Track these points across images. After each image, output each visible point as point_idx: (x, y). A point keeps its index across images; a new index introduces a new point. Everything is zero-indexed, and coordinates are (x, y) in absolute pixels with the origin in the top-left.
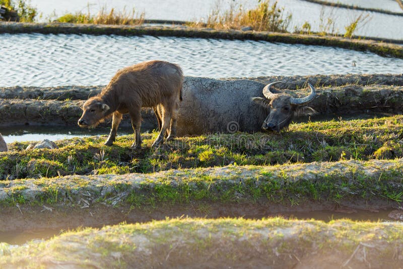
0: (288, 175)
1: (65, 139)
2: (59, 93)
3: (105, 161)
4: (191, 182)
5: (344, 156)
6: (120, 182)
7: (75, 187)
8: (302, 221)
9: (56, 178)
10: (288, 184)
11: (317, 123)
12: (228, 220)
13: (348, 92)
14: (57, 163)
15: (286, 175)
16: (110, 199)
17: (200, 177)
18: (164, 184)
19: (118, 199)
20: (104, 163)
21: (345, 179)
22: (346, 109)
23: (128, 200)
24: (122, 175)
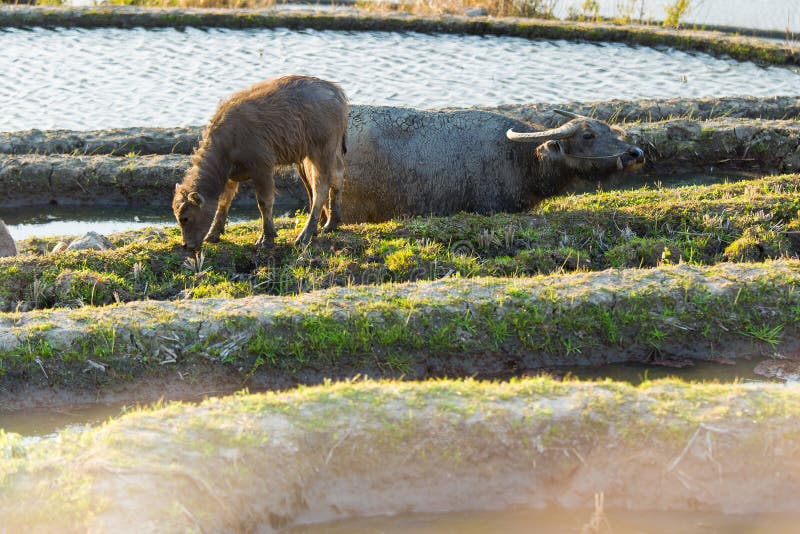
0: (559, 295)
2: (114, 142)
3: (205, 272)
4: (373, 310)
5: (667, 257)
6: (235, 312)
7: (148, 325)
8: (588, 384)
9: (111, 306)
10: (559, 312)
11: (613, 193)
12: (445, 383)
13: (673, 133)
14: (113, 277)
15: (556, 296)
16: (217, 345)
17: (390, 300)
18: (321, 316)
19: (232, 345)
20: (204, 277)
21: (668, 302)
22: (671, 165)
23: (251, 347)
24: (240, 300)
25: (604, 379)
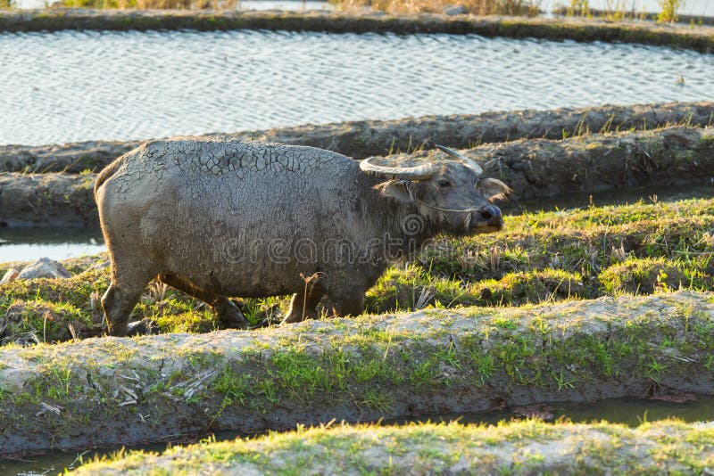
0: (550, 325)
1: (82, 255)
2: (68, 157)
3: (166, 301)
4: (348, 344)
5: (663, 280)
6: (200, 349)
7: (106, 363)
8: (582, 426)
9: (66, 343)
10: (549, 344)
11: (606, 208)
12: (428, 427)
13: (670, 140)
14: (68, 307)
15: (546, 326)
16: (181, 384)
17: (366, 333)
18: (293, 352)
19: (197, 383)
20: (166, 306)
21: (668, 332)
22: (668, 176)
23: (218, 386)
24: (205, 335)
25: (599, 422)
